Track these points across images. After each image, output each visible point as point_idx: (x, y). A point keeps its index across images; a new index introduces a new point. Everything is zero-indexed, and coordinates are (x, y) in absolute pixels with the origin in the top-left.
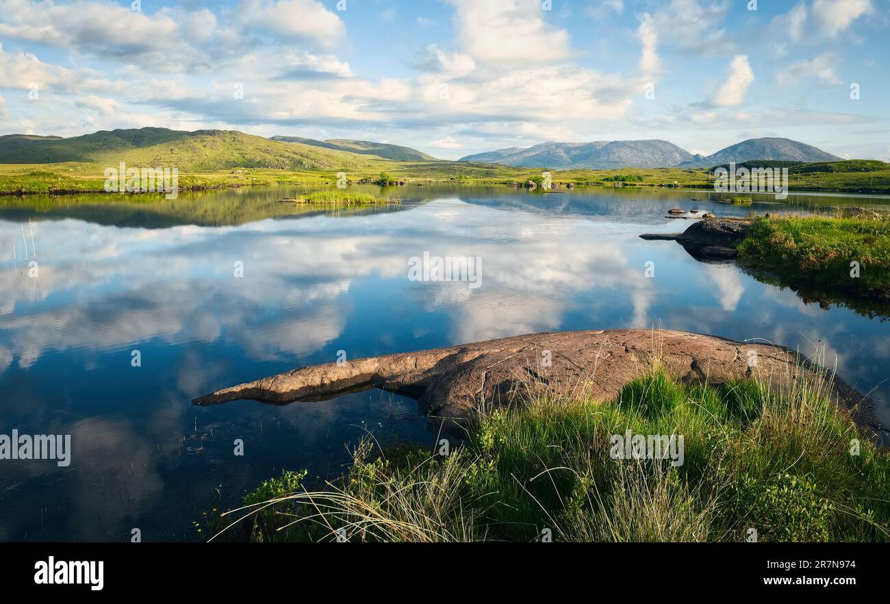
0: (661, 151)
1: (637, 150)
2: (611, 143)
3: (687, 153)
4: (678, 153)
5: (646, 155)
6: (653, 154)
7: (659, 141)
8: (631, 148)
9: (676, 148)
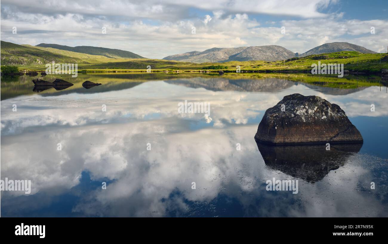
0: (276, 51)
1: (263, 51)
2: (248, 48)
3: (291, 52)
4: (286, 52)
5: (268, 54)
6: (272, 53)
7: (275, 46)
8: (260, 50)
9: (285, 50)
